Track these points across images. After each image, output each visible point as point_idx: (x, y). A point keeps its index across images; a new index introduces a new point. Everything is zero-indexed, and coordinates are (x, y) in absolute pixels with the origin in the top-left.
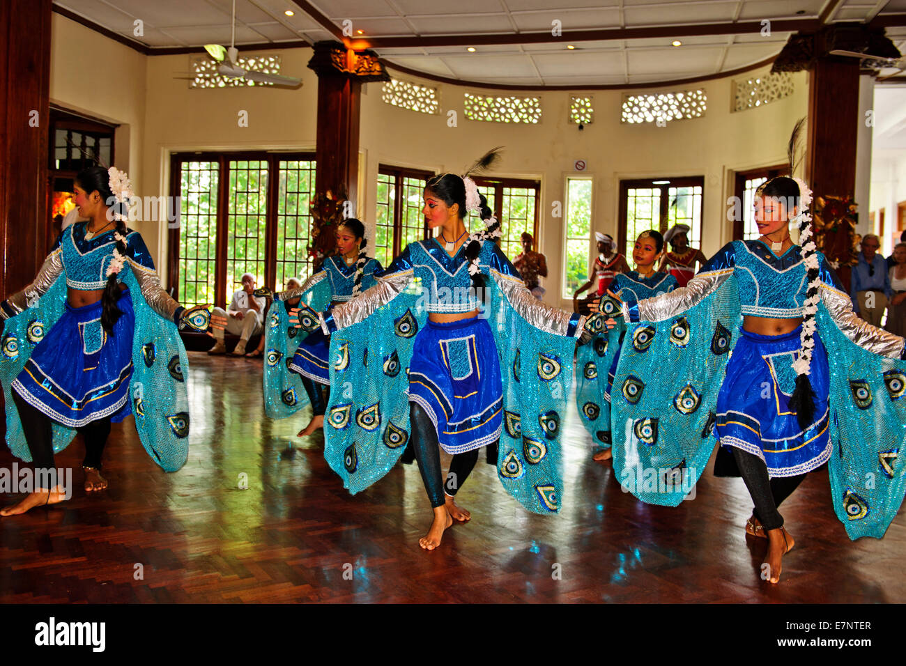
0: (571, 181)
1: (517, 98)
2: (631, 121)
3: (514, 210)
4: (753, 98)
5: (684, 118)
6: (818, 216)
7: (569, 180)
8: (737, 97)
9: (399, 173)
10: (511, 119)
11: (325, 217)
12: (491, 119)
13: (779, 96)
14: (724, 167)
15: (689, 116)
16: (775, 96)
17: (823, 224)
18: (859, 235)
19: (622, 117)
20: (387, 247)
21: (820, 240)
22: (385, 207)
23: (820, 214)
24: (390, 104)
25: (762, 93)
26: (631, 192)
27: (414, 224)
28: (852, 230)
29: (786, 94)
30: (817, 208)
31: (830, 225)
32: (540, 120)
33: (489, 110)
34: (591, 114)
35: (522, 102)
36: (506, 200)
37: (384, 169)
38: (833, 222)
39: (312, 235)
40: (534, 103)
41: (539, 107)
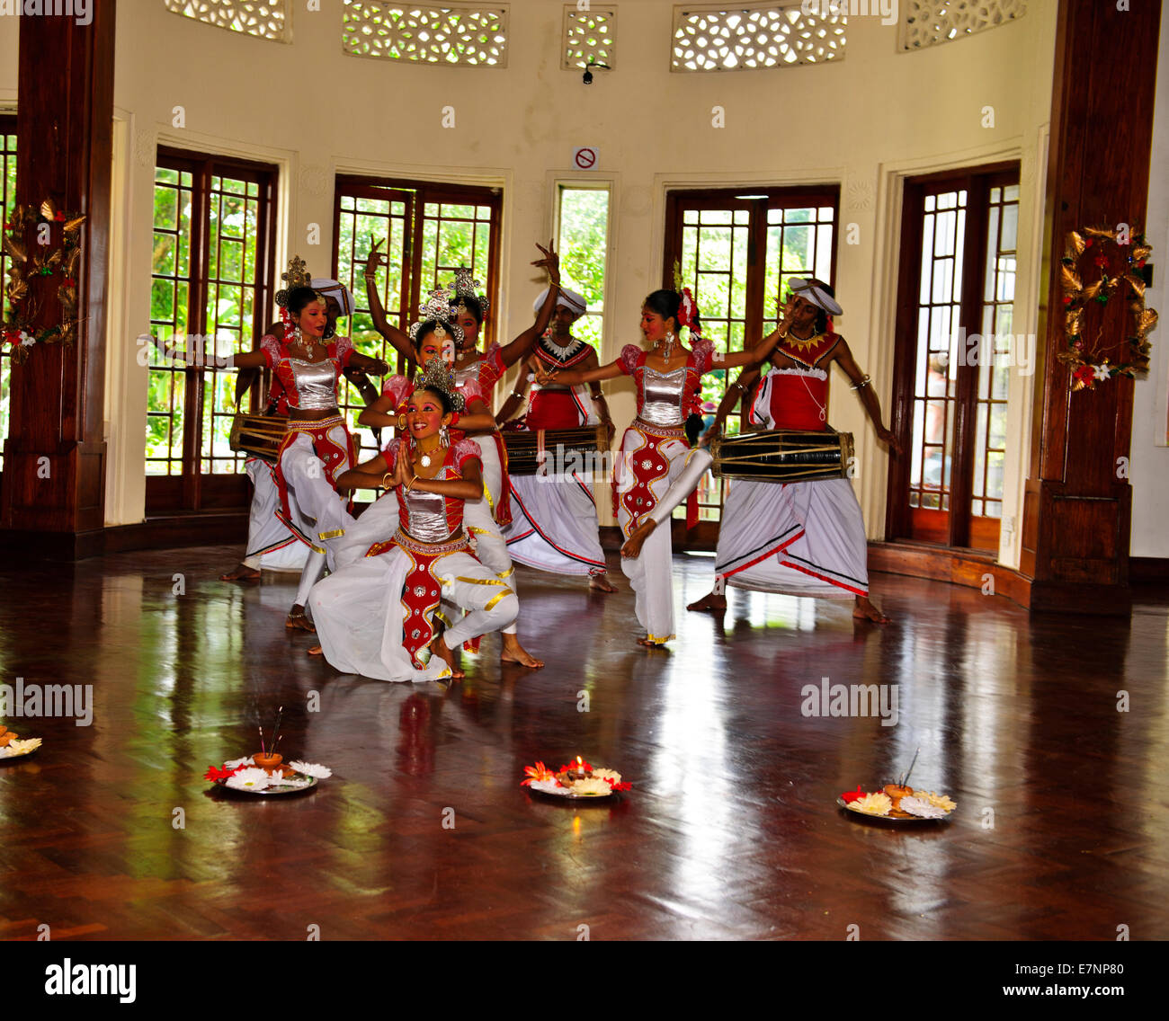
0: (566, 193)
1: (452, 12)
2: (691, 66)
3: (448, 248)
4: (944, 22)
5: (801, 63)
6: (1070, 270)
7: (562, 188)
8: (911, 21)
9: (203, 166)
10: (442, 55)
11: (39, 257)
12: (398, 55)
13: (998, 20)
14: (881, 165)
15: (811, 58)
16: (989, 19)
17: (1079, 287)
18: (1151, 309)
19: (672, 57)
20: (174, 324)
21: (1073, 321)
22: (172, 238)
23: (1074, 267)
24: (181, 15)
25: (962, 12)
26: (690, 216)
27: (235, 276)
28: (1137, 298)
29: (1012, 16)
30: (1069, 255)
31: (1092, 291)
32: (503, 62)
33: (395, 34)
34: (610, 49)
35: (464, 21)
36: (429, 229)
37: (169, 157)
38: (1099, 283)
39: (11, 298)
40: (491, 22)
41: (502, 31)
